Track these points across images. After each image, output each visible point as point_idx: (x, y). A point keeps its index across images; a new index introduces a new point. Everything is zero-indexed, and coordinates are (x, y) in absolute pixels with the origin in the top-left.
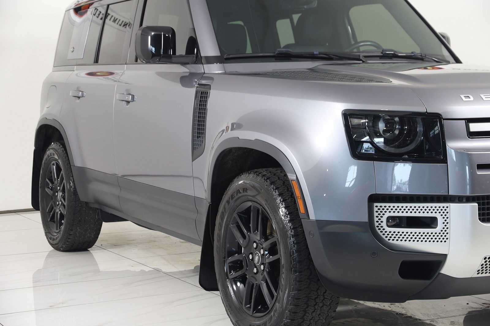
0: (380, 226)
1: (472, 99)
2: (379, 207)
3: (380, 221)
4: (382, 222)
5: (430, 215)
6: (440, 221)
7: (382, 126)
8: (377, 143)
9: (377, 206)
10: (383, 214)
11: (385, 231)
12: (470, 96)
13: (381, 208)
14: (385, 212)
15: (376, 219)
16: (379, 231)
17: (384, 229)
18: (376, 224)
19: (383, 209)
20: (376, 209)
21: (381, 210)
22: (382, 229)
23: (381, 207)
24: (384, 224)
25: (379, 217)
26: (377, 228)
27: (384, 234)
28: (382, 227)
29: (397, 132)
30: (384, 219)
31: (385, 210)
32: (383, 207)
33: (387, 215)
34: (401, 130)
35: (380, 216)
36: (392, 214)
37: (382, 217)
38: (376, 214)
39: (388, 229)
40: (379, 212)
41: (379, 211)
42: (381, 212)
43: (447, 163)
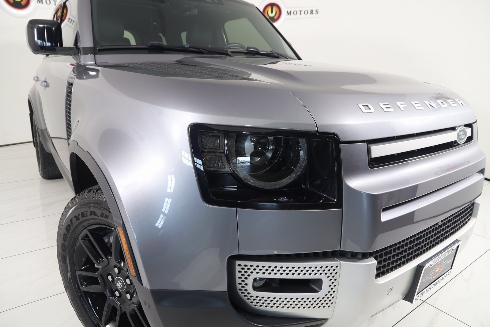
0: (243, 289)
1: (372, 110)
2: (243, 267)
3: (243, 283)
4: (246, 284)
5: (312, 277)
6: (326, 283)
7: (249, 145)
8: (241, 163)
9: (239, 265)
10: (249, 275)
11: (250, 295)
12: (370, 106)
13: (246, 268)
14: (252, 272)
15: (238, 281)
16: (242, 295)
17: (248, 293)
18: (239, 287)
19: (249, 269)
20: (238, 268)
21: (246, 270)
22: (246, 292)
23: (245, 266)
24: (250, 288)
25: (243, 279)
26: (240, 292)
27: (248, 299)
28: (246, 290)
29: (269, 155)
30: (250, 281)
31: (252, 270)
32: (249, 267)
33: (254, 276)
34: (275, 152)
35: (243, 277)
36: (261, 275)
37: (246, 278)
38: (238, 275)
39: (255, 294)
40: (243, 273)
41: (243, 271)
42: (246, 272)
43: (342, 208)
